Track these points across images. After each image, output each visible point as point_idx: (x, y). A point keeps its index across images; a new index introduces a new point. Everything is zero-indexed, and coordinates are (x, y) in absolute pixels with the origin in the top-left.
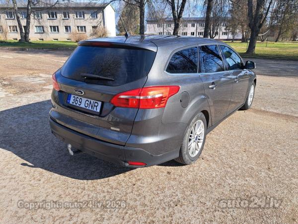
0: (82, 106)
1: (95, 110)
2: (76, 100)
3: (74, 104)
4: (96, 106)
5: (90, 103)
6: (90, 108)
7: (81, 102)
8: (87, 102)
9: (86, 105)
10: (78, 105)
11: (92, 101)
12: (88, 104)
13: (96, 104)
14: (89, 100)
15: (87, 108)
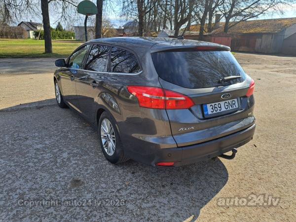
0: (223, 109)
1: (235, 107)
2: (215, 108)
3: (215, 112)
4: (234, 104)
5: (229, 103)
6: (231, 108)
7: (220, 107)
8: (226, 104)
9: (226, 107)
10: (218, 111)
11: (230, 101)
12: (227, 105)
13: (234, 102)
14: (227, 101)
15: (228, 109)
